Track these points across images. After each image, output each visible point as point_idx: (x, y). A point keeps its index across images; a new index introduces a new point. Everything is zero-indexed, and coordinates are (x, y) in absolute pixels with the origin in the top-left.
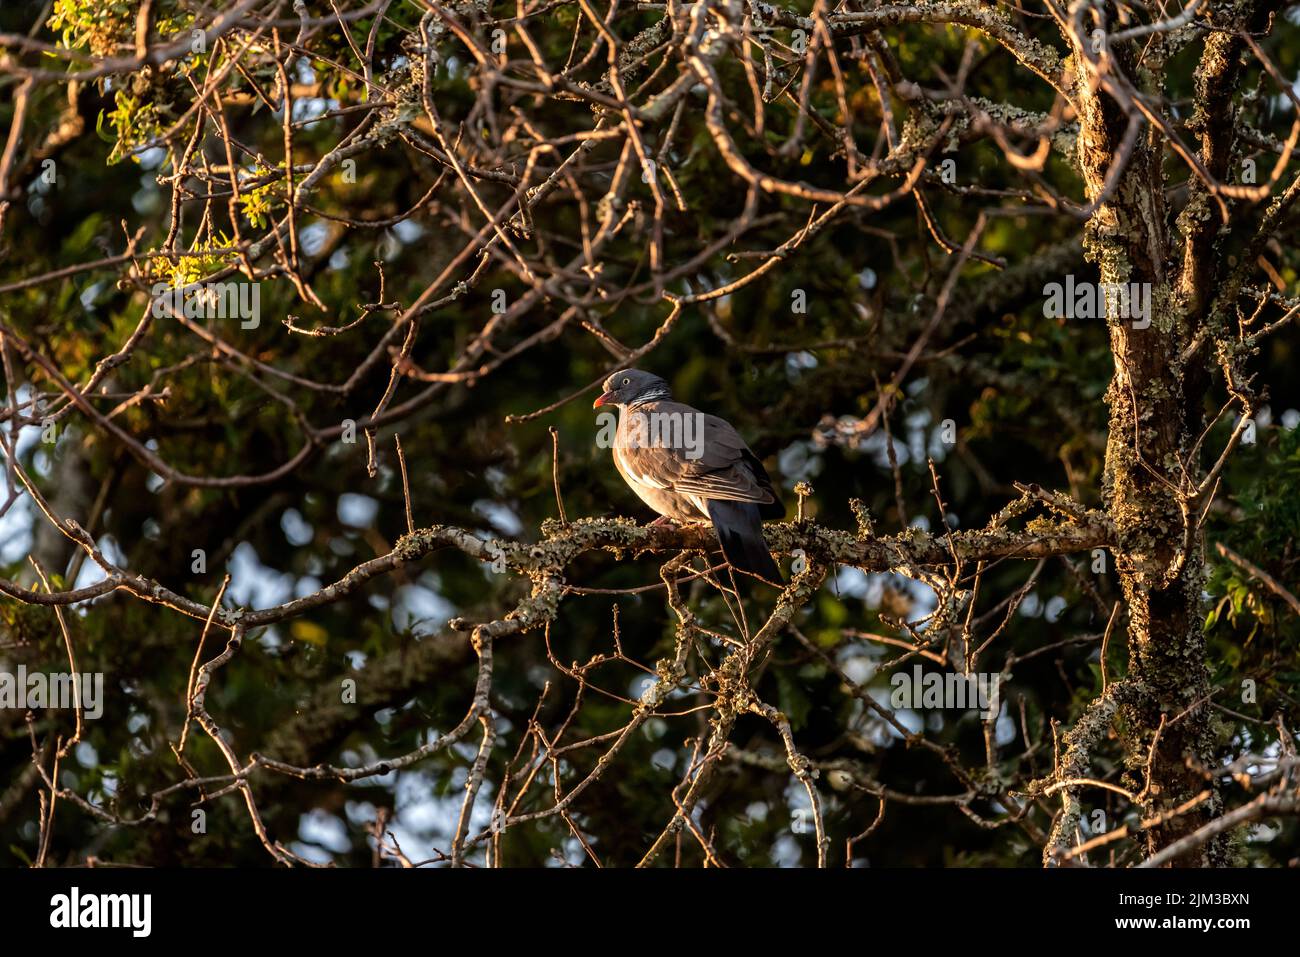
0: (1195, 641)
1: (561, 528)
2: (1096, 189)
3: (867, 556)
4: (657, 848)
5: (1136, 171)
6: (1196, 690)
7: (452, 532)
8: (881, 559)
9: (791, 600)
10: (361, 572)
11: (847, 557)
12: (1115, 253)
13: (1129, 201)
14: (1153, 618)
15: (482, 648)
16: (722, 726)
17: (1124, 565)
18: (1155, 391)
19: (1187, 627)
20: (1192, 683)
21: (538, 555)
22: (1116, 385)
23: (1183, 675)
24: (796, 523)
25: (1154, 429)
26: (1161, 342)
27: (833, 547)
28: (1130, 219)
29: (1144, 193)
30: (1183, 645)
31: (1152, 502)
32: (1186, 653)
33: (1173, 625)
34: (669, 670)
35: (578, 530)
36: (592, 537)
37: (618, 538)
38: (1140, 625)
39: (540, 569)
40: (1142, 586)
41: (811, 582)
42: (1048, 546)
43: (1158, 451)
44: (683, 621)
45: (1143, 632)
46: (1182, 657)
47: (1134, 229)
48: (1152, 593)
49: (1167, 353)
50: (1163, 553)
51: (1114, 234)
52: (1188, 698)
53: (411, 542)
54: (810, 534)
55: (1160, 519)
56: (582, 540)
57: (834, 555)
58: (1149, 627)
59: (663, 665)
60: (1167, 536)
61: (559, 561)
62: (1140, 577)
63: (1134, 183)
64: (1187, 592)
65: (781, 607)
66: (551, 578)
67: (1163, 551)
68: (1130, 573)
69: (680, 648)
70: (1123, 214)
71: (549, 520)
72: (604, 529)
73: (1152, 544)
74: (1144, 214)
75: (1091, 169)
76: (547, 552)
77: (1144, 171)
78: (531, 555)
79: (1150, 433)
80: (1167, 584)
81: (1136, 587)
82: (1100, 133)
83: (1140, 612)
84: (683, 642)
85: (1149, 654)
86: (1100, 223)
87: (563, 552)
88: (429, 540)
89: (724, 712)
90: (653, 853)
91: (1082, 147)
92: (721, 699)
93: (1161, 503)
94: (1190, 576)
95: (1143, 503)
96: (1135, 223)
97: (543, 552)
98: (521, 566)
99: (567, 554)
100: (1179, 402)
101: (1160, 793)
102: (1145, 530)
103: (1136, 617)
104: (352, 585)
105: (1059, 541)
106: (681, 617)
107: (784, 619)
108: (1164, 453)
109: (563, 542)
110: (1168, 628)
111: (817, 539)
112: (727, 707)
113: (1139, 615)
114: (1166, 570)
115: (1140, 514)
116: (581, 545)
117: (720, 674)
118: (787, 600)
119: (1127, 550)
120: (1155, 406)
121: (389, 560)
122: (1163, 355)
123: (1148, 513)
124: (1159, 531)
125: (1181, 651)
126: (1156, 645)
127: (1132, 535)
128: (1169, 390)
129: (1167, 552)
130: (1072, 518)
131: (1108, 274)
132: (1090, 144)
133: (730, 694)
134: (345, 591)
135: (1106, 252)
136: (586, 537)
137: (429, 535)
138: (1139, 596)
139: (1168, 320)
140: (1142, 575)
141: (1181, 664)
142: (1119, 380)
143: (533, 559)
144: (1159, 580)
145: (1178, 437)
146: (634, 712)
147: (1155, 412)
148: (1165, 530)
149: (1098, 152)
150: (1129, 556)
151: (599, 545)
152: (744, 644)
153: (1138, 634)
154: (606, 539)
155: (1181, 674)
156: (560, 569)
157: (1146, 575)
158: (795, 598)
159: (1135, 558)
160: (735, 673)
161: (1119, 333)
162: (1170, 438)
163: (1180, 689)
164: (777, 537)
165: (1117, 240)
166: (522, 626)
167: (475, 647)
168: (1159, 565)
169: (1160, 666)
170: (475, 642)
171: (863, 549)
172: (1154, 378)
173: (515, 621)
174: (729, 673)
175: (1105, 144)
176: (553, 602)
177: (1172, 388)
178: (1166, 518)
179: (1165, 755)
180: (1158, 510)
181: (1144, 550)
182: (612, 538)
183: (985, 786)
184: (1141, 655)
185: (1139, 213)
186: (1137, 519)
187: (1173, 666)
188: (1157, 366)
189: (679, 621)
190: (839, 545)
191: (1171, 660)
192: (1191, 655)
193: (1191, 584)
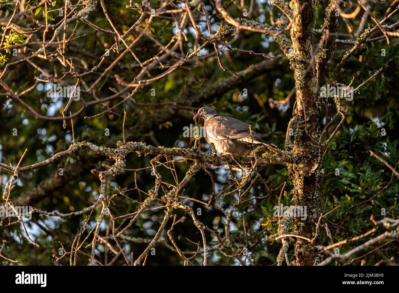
0: (317, 194)
1: (123, 144)
2: (296, 45)
3: (214, 161)
4: (146, 251)
5: (309, 39)
6: (316, 210)
7: (88, 144)
8: (218, 162)
9: (191, 174)
10: (58, 155)
11: (208, 161)
12: (301, 66)
13: (306, 49)
14: (304, 186)
15: (102, 179)
16: (168, 213)
17: (296, 168)
18: (310, 112)
19: (315, 189)
20: (315, 207)
21: (117, 152)
22: (297, 109)
23: (313, 205)
24: (193, 149)
25: (309, 124)
26: (313, 96)
27: (204, 157)
28: (306, 55)
29: (311, 47)
30: (314, 195)
31: (307, 148)
32: (314, 198)
33: (311, 188)
34: (153, 193)
35: (129, 145)
36: (133, 148)
37: (140, 149)
38: (300, 188)
39: (117, 156)
40: (302, 175)
41: (197, 168)
42: (269, 162)
43: (310, 131)
44: (158, 178)
45: (300, 190)
46: (313, 199)
47: (307, 58)
48: (305, 177)
49: (315, 99)
50: (310, 164)
51: (301, 60)
52: (314, 212)
53: (75, 146)
54: (197, 153)
55: (309, 153)
56: (130, 148)
57: (204, 160)
58: (303, 189)
59: (151, 192)
60: (311, 159)
61: (123, 154)
62: (301, 172)
63: (308, 43)
64: (316, 178)
65: (187, 176)
66: (121, 159)
67: (309, 164)
68: (298, 171)
69: (156, 186)
70: (304, 53)
71: (119, 141)
72: (137, 145)
73: (306, 162)
74: (311, 54)
75: (295, 38)
76: (120, 151)
77: (312, 40)
78: (115, 152)
79: (308, 125)
80: (310, 175)
81: (300, 175)
82: (300, 27)
83: (300, 184)
84: (157, 185)
85: (302, 198)
86: (296, 56)
87: (124, 151)
88: (81, 146)
89: (169, 208)
90: (145, 253)
91: (292, 31)
92: (168, 204)
93: (310, 148)
94: (317, 172)
95: (304, 148)
96: (308, 57)
97: (118, 151)
98: (111, 155)
99: (126, 152)
100: (317, 115)
101: (302, 243)
102: (304, 157)
103: (298, 185)
104: (55, 160)
105: (273, 160)
106: (157, 177)
107: (188, 179)
108: (312, 132)
109: (124, 149)
110: (309, 189)
111: (199, 154)
112: (170, 207)
113: (300, 185)
114: (310, 170)
115: (303, 152)
116: (130, 150)
117: (168, 196)
118: (189, 173)
119: (297, 163)
120: (310, 117)
121: (67, 152)
122: (314, 100)
123: (305, 152)
124: (309, 157)
125: (313, 197)
126: (305, 195)
127: (299, 159)
128: (315, 112)
129: (311, 164)
130: (276, 153)
131: (298, 73)
132: (295, 30)
133: (171, 203)
134: (53, 161)
135: (297, 66)
136: (131, 147)
137: (81, 144)
138: (301, 179)
139: (316, 89)
140: (302, 172)
141: (312, 201)
142: (299, 108)
143: (115, 153)
144: (308, 173)
145: (316, 127)
146: (141, 206)
147: (310, 118)
148: (310, 157)
149: (298, 33)
150: (298, 166)
151: (135, 150)
152: (176, 186)
153: (298, 191)
154: (137, 149)
155: (312, 204)
156: (124, 157)
157: (303, 172)
158: (192, 173)
159: (300, 166)
160: (173, 196)
161: (300, 92)
162: (314, 127)
163: (311, 209)
164: (187, 153)
165: (302, 62)
166: (114, 173)
167: (100, 179)
168: (308, 168)
169: (305, 202)
170: (100, 177)
171: (213, 159)
172: (311, 107)
173: (112, 171)
174: (171, 196)
175: (301, 30)
176: (123, 166)
177: (316, 111)
178: (311, 153)
179: (304, 231)
180: (309, 151)
181: (303, 163)
182: (139, 148)
183: (226, 244)
184: (299, 198)
185: (310, 53)
186: (302, 153)
187: (310, 202)
188: (311, 104)
189: (156, 178)
190: (206, 157)
191: (309, 200)
192: (316, 199)
193: (318, 175)
